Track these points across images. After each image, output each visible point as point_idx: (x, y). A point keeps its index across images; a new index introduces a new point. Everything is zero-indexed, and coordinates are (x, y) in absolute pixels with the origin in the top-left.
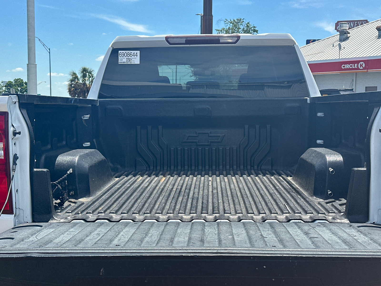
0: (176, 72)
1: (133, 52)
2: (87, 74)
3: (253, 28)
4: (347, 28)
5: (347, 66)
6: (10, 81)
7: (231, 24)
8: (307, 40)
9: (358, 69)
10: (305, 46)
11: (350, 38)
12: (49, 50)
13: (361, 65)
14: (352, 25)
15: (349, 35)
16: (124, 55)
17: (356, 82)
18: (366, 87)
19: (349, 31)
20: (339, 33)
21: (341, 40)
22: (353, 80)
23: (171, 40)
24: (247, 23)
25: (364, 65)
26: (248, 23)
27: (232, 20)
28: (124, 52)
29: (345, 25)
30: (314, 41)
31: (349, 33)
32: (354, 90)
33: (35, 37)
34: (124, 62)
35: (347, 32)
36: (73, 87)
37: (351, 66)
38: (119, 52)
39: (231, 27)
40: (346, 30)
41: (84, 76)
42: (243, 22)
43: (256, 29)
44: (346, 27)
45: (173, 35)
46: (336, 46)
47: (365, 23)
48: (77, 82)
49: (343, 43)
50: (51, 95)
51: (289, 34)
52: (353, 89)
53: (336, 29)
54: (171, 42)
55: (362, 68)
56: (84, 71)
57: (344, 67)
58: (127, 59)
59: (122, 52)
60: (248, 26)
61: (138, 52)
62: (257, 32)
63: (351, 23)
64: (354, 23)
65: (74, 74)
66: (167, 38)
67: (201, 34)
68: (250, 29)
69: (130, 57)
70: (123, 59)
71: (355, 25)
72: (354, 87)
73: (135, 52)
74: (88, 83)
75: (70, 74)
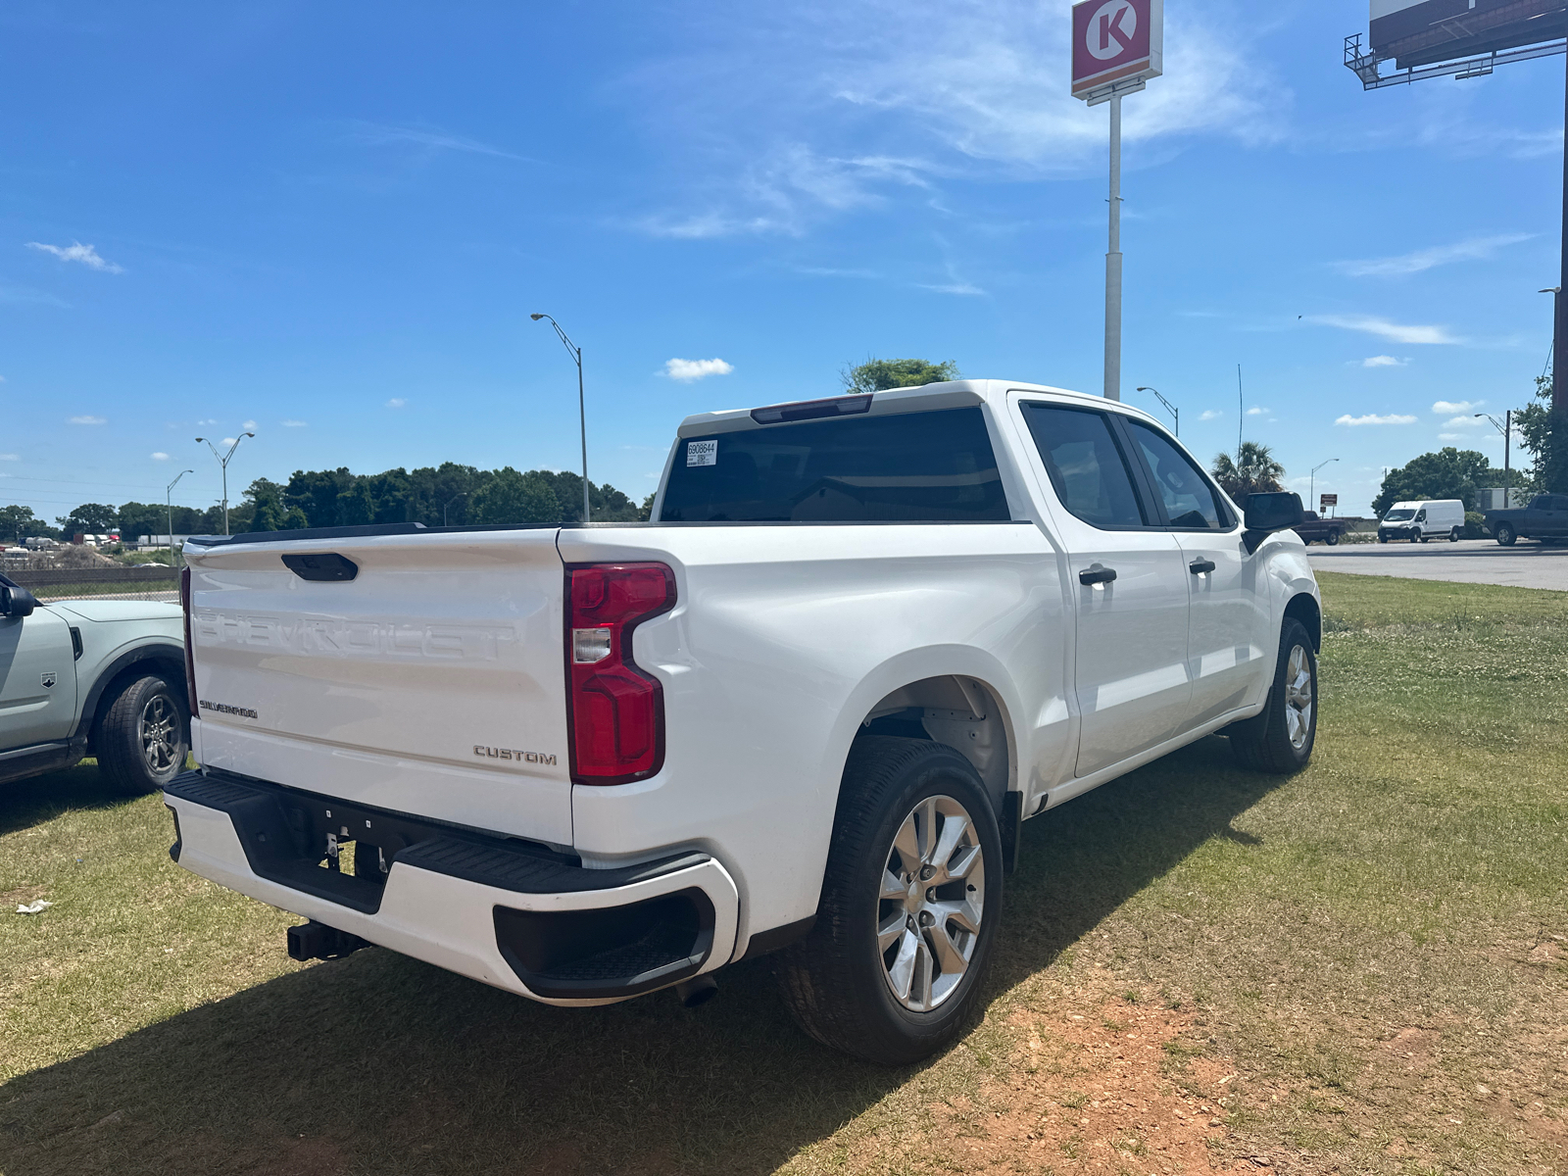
1: (707, 442)
2: (1255, 457)
12: (1174, 413)
16: (695, 450)
23: (759, 416)
28: (696, 444)
34: (694, 465)
38: (690, 444)
41: (1247, 461)
45: (761, 406)
48: (1230, 476)
54: (761, 418)
56: (1248, 451)
58: (699, 457)
59: (693, 444)
61: (715, 442)
65: (1226, 458)
66: (753, 412)
69: (704, 454)
70: (693, 459)
73: (711, 442)
74: (1254, 477)
75: (1215, 461)
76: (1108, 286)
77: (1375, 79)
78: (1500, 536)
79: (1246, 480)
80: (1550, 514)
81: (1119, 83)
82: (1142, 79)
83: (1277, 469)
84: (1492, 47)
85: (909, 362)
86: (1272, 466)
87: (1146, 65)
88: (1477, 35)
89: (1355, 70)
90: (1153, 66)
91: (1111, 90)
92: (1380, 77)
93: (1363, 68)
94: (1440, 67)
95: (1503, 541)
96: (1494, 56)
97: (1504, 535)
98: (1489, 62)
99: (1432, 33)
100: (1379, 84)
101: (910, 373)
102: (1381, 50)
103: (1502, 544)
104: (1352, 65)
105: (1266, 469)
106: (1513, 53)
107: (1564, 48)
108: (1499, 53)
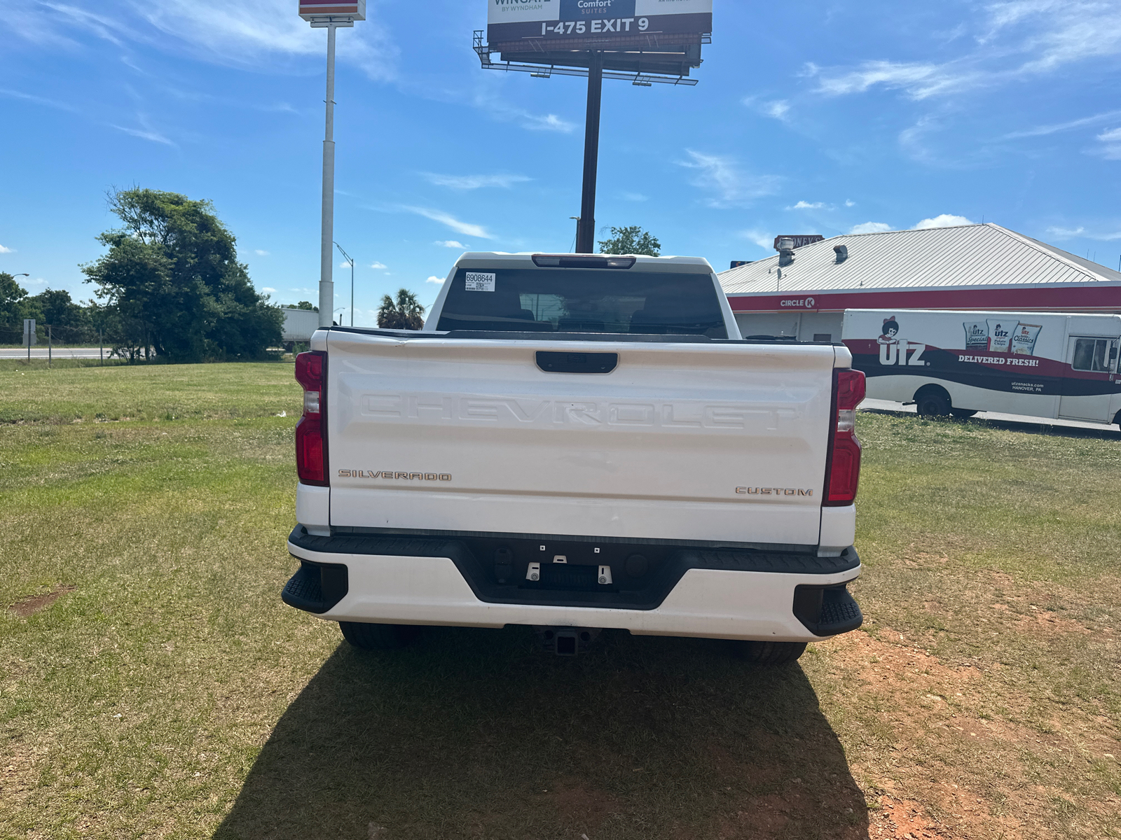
0: (537, 305)
1: (486, 274)
2: (407, 299)
3: (653, 242)
4: (792, 247)
5: (789, 303)
6: (292, 304)
7: (621, 235)
8: (732, 262)
9: (804, 307)
10: (729, 271)
11: (795, 262)
12: (351, 262)
13: (809, 303)
14: (799, 242)
15: (793, 257)
16: (474, 278)
17: (800, 325)
18: (815, 335)
19: (794, 251)
20: (779, 254)
21: (782, 264)
22: (796, 323)
23: (539, 260)
24: (644, 233)
25: (813, 303)
26: (647, 234)
27: (623, 229)
28: (474, 274)
29: (787, 242)
30: (743, 263)
31: (794, 254)
32: (797, 338)
33: (332, 242)
34: (472, 288)
35: (792, 252)
36: (386, 318)
37: (794, 303)
38: (467, 273)
39: (620, 238)
40: (790, 249)
41: (402, 302)
42: (639, 231)
43: (658, 242)
44: (790, 245)
45: (541, 253)
46: (775, 272)
47: (819, 240)
48: (392, 311)
49: (785, 268)
50: (352, 325)
51: (705, 259)
52: (795, 337)
53: (775, 247)
54: (539, 263)
55: (810, 306)
56: (403, 294)
57: (783, 303)
58: (477, 283)
59: (470, 273)
60: (645, 238)
61: (494, 275)
62: (659, 248)
63: (798, 239)
64: (802, 239)
65: (388, 299)
66: (534, 257)
67: (576, 252)
68: (649, 241)
69: (481, 282)
70: (471, 284)
71: (804, 242)
72: (797, 334)
73: (489, 275)
74: (407, 313)
75: (382, 299)
76: (324, 164)
77: (487, 63)
79: (402, 314)
81: (335, 17)
82: (352, 19)
83: (421, 309)
84: (552, 62)
85: (169, 195)
86: (418, 306)
87: (355, 10)
88: (545, 52)
89: (479, 54)
90: (360, 11)
91: (329, 20)
92: (492, 62)
93: (482, 53)
94: (524, 66)
96: (552, 68)
98: (549, 71)
99: (521, 43)
100: (490, 66)
101: (172, 203)
102: (493, 46)
104: (477, 50)
105: (414, 308)
106: (562, 69)
107: (587, 74)
108: (555, 67)
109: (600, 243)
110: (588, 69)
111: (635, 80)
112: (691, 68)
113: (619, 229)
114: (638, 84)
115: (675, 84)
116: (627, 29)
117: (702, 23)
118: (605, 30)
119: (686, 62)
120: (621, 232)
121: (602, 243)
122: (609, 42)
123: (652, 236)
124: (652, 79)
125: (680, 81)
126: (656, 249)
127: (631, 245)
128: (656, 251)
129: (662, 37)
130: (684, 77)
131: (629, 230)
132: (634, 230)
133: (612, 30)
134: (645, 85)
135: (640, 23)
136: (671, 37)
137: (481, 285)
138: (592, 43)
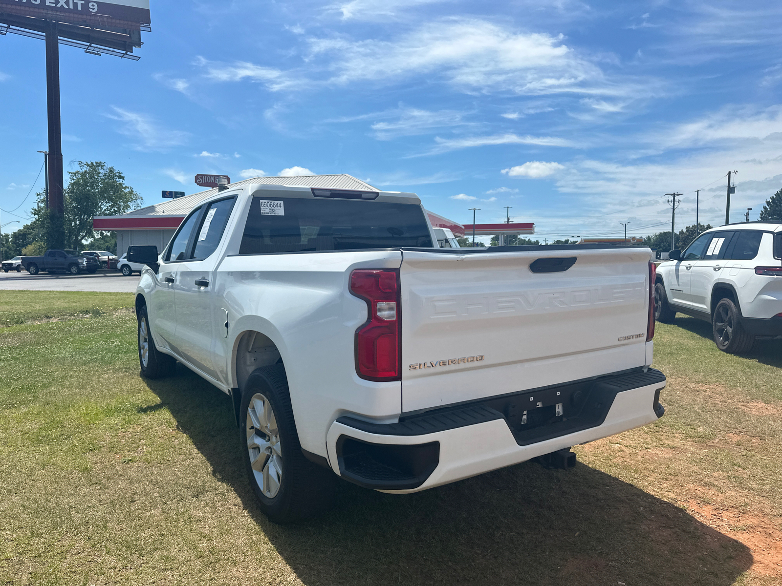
1: (276, 202)
3: (117, 174)
7: (88, 168)
16: (266, 204)
26: (112, 168)
27: (89, 163)
28: (266, 201)
29: (223, 180)
34: (267, 213)
35: (227, 187)
38: (261, 201)
42: (104, 166)
43: (122, 175)
54: (316, 194)
58: (270, 209)
59: (264, 201)
60: (111, 171)
61: (282, 203)
63: (212, 177)
64: (215, 178)
66: (312, 190)
68: (114, 175)
69: (273, 208)
70: (265, 210)
73: (279, 202)
78: (30, 270)
80: (56, 259)
84: (10, 23)
95: (32, 272)
96: (8, 27)
97: (33, 269)
98: (6, 29)
103: (31, 274)
106: (18, 30)
107: (45, 38)
108: (11, 27)
109: (70, 173)
110: (44, 34)
111: (87, 49)
112: (133, 47)
113: (85, 163)
114: (90, 53)
115: (122, 57)
116: (79, 8)
117: (142, 16)
118: (59, 5)
119: (129, 43)
120: (88, 165)
121: (72, 173)
122: (63, 16)
123: (116, 170)
124: (101, 50)
125: (125, 56)
126: (121, 180)
127: (98, 176)
128: (121, 182)
129: (110, 20)
130: (128, 53)
131: (95, 164)
132: (99, 164)
133: (66, 7)
134: (95, 54)
135: (90, 5)
136: (118, 21)
137: (273, 211)
138: (48, 14)
